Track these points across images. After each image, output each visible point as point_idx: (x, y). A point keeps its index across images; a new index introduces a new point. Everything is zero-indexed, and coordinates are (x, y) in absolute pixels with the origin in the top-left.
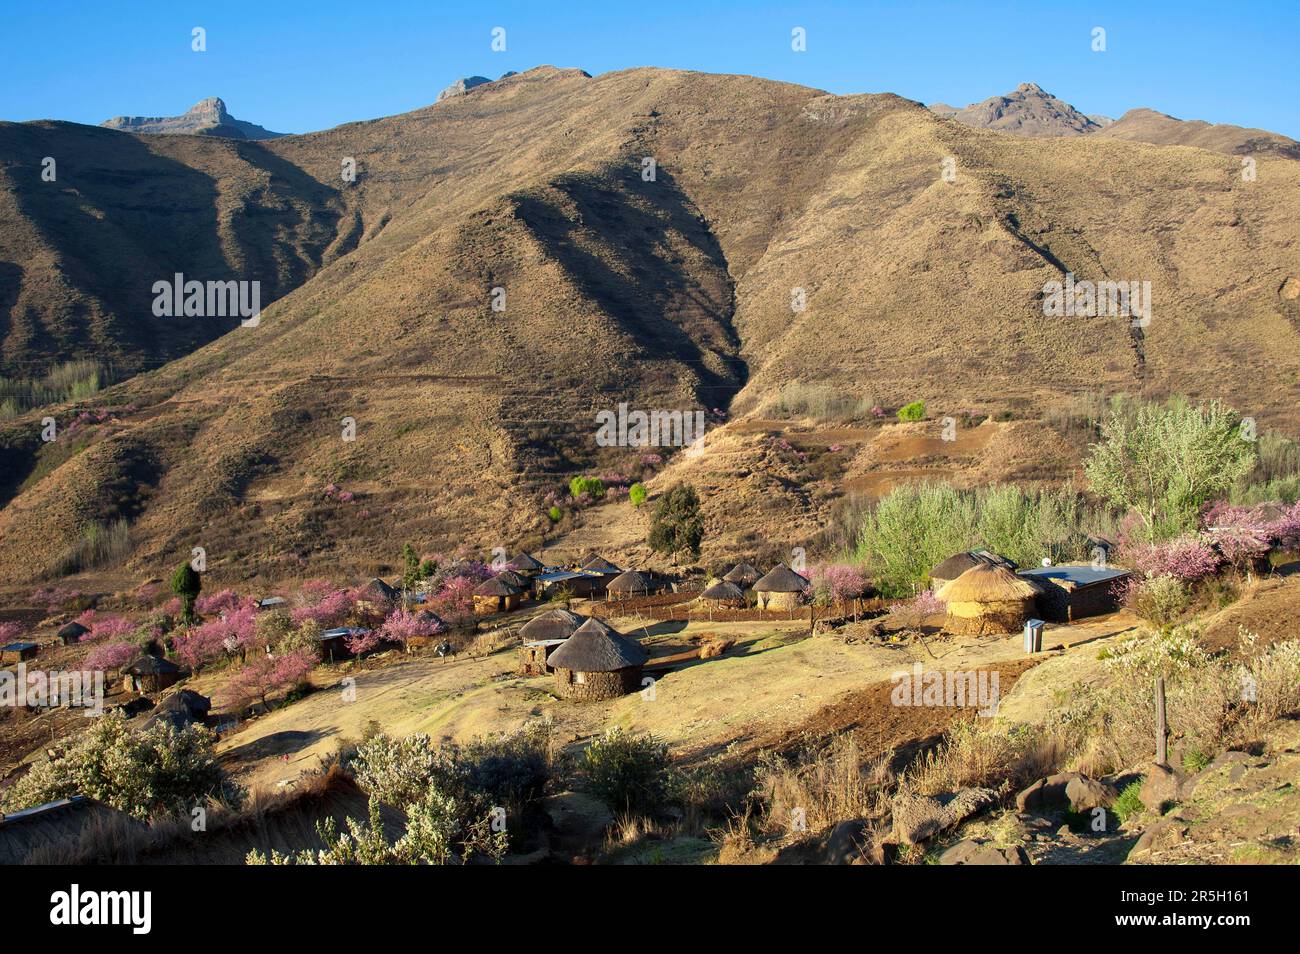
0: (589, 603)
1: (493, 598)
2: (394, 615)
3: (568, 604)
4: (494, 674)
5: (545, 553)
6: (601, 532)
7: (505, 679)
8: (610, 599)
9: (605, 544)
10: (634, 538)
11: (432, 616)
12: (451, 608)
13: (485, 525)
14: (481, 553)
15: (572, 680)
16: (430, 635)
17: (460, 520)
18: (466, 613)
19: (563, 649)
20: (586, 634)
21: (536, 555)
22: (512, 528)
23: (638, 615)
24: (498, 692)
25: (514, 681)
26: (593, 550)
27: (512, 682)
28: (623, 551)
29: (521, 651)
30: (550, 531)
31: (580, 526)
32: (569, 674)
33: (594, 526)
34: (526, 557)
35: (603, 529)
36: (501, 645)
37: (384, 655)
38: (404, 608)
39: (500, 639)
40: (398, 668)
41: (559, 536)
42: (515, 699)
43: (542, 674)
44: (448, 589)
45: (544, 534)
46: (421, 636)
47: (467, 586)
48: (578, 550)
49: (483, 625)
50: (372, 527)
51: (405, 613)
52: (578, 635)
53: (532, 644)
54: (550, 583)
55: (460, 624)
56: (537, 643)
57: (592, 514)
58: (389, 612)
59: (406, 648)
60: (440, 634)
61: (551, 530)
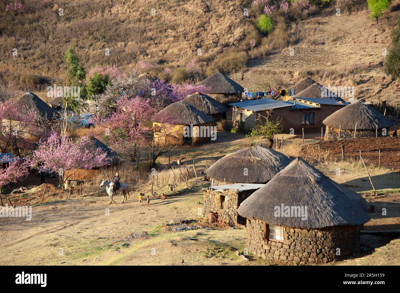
0: (299, 140)
1: (177, 127)
2: (49, 140)
3: (272, 141)
4: (171, 222)
5: (248, 75)
6: (323, 51)
7: (185, 229)
8: (327, 137)
9: (328, 67)
10: (367, 60)
11: (98, 144)
12: (122, 136)
13: (174, 34)
14: (167, 70)
15: (268, 235)
16: (95, 168)
17: (142, 25)
18: (142, 144)
19: (259, 196)
20: (289, 180)
21: (236, 77)
22: (209, 40)
23: (362, 161)
24: (174, 244)
25: (195, 232)
26: (310, 73)
27: (192, 233)
28: (350, 77)
29: (205, 196)
30: (256, 46)
31: (297, 42)
32: (264, 228)
33: (315, 43)
34: (223, 78)
35: (326, 47)
36: (183, 186)
37: (34, 190)
38: (64, 134)
39: (183, 178)
40: (51, 207)
41: (268, 54)
42: (195, 253)
43: (232, 225)
44: (121, 112)
45: (248, 49)
46: (82, 168)
47: (146, 109)
48: (291, 73)
49: (162, 160)
50: (27, 26)
51: (63, 139)
52: (280, 180)
53: (221, 187)
54: (250, 113)
55: (134, 157)
56: (228, 186)
57: (313, 26)
58: (44, 137)
59: (63, 182)
60: (107, 167)
61: (258, 44)
